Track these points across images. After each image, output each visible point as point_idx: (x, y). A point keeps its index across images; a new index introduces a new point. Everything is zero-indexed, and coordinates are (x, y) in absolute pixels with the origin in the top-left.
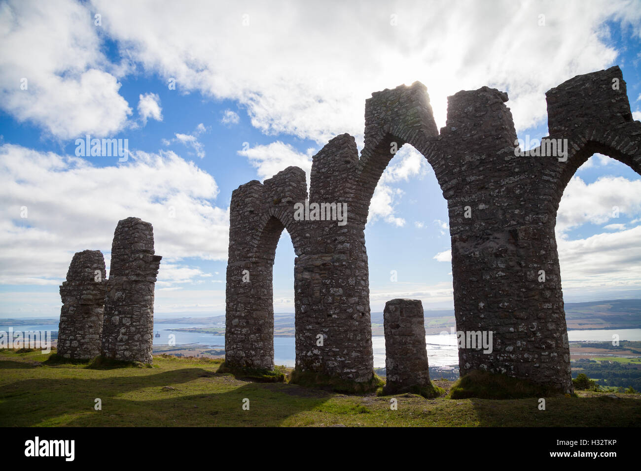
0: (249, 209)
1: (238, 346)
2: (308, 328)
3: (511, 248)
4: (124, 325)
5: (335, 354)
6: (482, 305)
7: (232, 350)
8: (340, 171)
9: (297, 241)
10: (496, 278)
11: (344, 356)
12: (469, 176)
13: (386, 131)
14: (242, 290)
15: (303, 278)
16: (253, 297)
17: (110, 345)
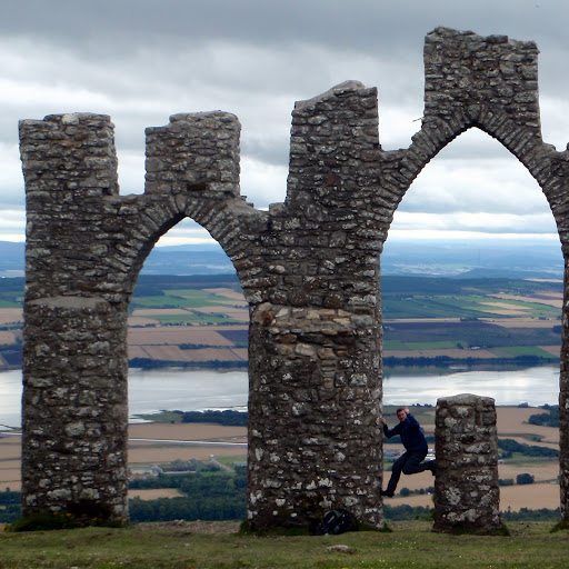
1: (83, 479)
7: (65, 487)
8: (363, 161)
9: (253, 276)
11: (366, 487)
14: (90, 362)
15: (296, 354)
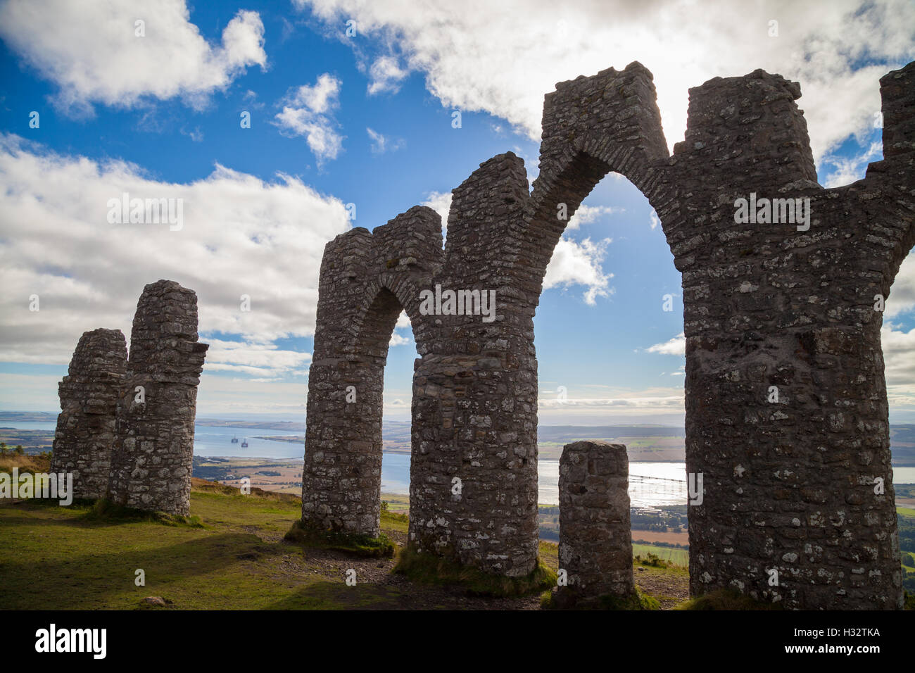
0: (348, 274)
1: (321, 496)
2: (430, 480)
3: (801, 367)
4: (143, 452)
5: (474, 529)
6: (740, 470)
7: (311, 501)
8: (496, 216)
9: (422, 331)
10: (770, 422)
11: (488, 531)
12: (724, 230)
13: (578, 148)
14: (330, 406)
15: (426, 395)
16: (349, 418)
17: (120, 484)
